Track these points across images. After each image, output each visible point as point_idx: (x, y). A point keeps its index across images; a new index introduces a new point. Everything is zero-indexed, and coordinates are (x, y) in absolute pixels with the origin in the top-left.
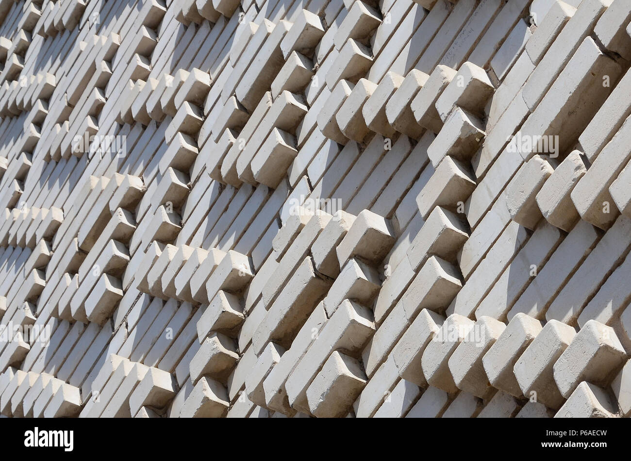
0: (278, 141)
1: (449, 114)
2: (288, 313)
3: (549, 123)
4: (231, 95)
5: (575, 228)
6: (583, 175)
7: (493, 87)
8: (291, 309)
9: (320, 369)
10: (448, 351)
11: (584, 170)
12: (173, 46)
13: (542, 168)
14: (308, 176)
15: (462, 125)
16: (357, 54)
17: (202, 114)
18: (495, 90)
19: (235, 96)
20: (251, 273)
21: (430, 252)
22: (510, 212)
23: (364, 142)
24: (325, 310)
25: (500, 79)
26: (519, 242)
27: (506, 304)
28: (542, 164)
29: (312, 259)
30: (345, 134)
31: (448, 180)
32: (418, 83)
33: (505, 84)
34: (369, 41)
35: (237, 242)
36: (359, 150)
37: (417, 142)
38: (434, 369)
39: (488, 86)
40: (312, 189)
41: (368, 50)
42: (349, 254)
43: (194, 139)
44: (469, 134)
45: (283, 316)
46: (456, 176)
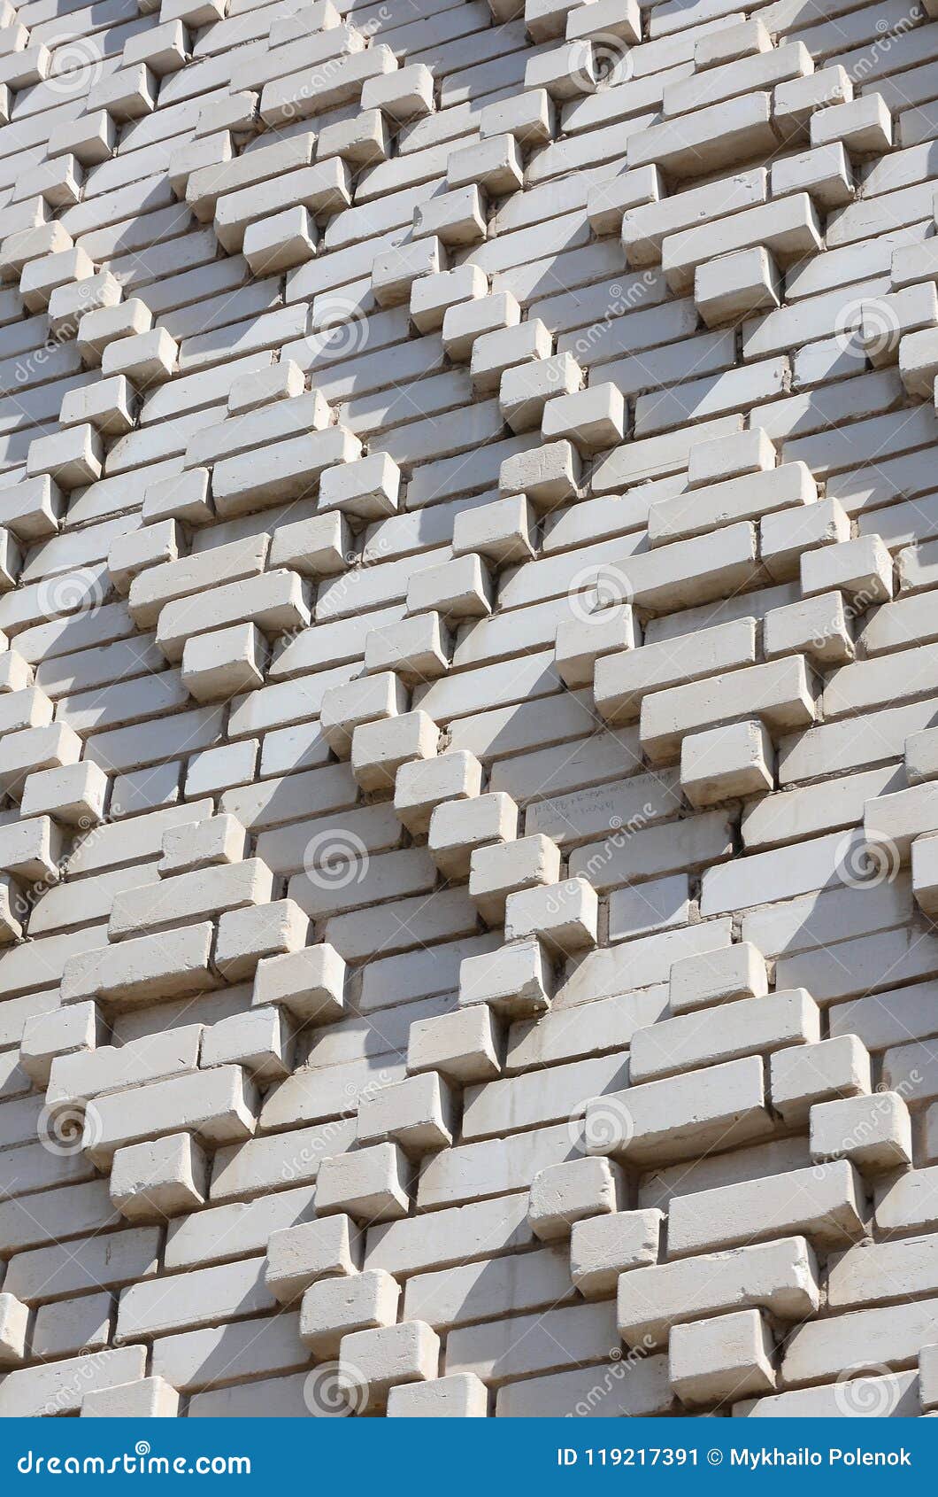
0: (246, 655)
1: (519, 937)
2: (140, 982)
3: (646, 1131)
4: (204, 464)
5: (598, 1305)
6: (647, 1264)
7: (596, 940)
8: (148, 982)
9: (152, 1137)
10: (350, 1322)
11: (653, 1256)
12: (137, 206)
13: (603, 1191)
14: (261, 743)
15: (529, 981)
16: (433, 652)
17: (136, 413)
18: (596, 947)
19: (211, 473)
20: (99, 811)
21: (392, 1134)
22: (530, 1207)
23: (371, 795)
24: (200, 1048)
25: (613, 938)
26: (517, 1239)
27: (455, 1314)
28: (605, 1183)
29: (215, 932)
30: (354, 773)
31: (470, 1051)
32: (501, 827)
33: (614, 955)
34: (458, 626)
35: (99, 730)
36: (358, 796)
37: (446, 888)
38: (320, 1327)
39: (591, 938)
40: (258, 778)
41: (449, 642)
42: (275, 997)
43: (104, 446)
44: (531, 996)
45: (131, 982)
46: (483, 1053)
